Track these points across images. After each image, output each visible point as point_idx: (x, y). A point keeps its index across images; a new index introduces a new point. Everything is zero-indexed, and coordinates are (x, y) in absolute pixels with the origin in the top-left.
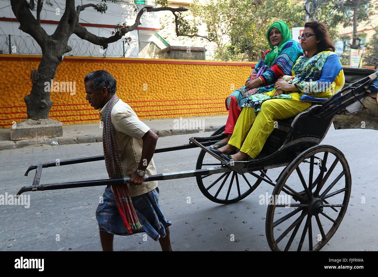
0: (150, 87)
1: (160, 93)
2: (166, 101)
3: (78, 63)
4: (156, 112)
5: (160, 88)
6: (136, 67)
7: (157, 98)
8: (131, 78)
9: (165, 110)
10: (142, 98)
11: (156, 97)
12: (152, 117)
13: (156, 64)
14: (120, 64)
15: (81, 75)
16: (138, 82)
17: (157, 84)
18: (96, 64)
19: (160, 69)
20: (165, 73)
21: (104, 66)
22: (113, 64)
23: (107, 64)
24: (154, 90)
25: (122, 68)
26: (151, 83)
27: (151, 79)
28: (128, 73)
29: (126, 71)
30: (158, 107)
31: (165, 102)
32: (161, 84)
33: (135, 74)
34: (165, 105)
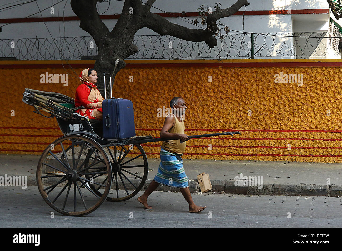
0: (293, 107)
1: (310, 118)
2: (321, 132)
3: (182, 70)
4: (302, 150)
5: (310, 109)
6: (268, 73)
7: (304, 126)
8: (260, 91)
9: (318, 148)
10: (277, 124)
11: (303, 124)
12: (294, 158)
13: (304, 68)
14: (243, 70)
15: (186, 86)
16: (272, 99)
17: (305, 102)
18: (207, 69)
19: (311, 76)
20: (320, 82)
21: (219, 73)
22: (233, 69)
23: (223, 70)
24: (298, 113)
25: (246, 76)
26: (294, 99)
27: (294, 93)
28: (255, 84)
29: (252, 80)
30: (306, 142)
31: (318, 133)
32: (312, 102)
33: (267, 84)
34: (319, 139)
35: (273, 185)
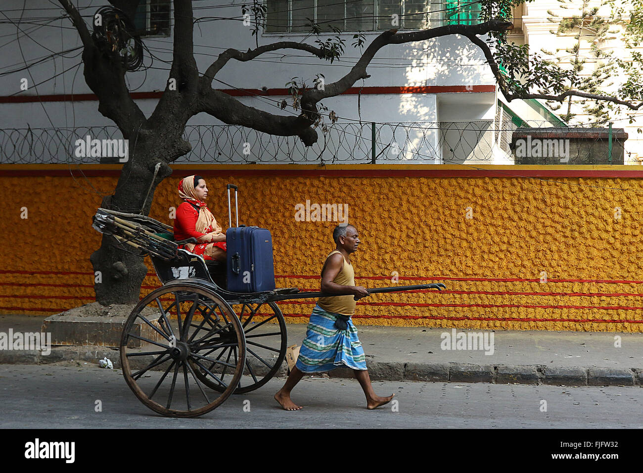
0: (437, 241)
1: (464, 258)
2: (481, 280)
3: (261, 180)
4: (451, 308)
5: (465, 244)
6: (399, 186)
7: (455, 270)
8: (386, 215)
9: (478, 305)
10: (412, 268)
11: (453, 268)
12: (438, 322)
13: (456, 178)
14: (358, 181)
15: (268, 207)
16: (404, 228)
17: (457, 233)
18: (302, 180)
19: (467, 192)
20: (480, 202)
21: (320, 185)
22: (342, 180)
23: (327, 181)
24: (446, 250)
25: (363, 191)
26: (439, 229)
27: (439, 219)
28: (378, 204)
29: (373, 197)
30: (457, 296)
31: (478, 283)
32: (468, 233)
33: (397, 205)
34: (479, 293)
35: (405, 365)
